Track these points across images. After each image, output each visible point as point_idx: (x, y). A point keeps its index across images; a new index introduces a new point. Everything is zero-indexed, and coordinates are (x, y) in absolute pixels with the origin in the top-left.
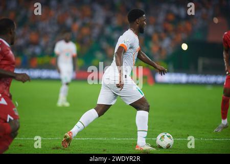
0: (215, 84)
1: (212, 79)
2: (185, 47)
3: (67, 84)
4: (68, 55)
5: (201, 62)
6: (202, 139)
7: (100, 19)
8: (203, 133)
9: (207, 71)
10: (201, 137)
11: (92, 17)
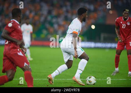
0: (110, 48)
1: (109, 45)
2: (93, 27)
3: (28, 48)
4: (28, 32)
5: (102, 36)
6: (103, 79)
7: (45, 12)
8: (104, 76)
9: (106, 41)
10: (102, 78)
11: (40, 10)
